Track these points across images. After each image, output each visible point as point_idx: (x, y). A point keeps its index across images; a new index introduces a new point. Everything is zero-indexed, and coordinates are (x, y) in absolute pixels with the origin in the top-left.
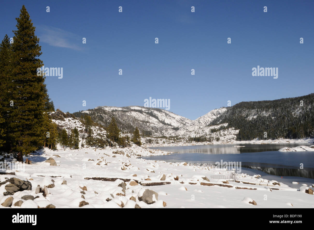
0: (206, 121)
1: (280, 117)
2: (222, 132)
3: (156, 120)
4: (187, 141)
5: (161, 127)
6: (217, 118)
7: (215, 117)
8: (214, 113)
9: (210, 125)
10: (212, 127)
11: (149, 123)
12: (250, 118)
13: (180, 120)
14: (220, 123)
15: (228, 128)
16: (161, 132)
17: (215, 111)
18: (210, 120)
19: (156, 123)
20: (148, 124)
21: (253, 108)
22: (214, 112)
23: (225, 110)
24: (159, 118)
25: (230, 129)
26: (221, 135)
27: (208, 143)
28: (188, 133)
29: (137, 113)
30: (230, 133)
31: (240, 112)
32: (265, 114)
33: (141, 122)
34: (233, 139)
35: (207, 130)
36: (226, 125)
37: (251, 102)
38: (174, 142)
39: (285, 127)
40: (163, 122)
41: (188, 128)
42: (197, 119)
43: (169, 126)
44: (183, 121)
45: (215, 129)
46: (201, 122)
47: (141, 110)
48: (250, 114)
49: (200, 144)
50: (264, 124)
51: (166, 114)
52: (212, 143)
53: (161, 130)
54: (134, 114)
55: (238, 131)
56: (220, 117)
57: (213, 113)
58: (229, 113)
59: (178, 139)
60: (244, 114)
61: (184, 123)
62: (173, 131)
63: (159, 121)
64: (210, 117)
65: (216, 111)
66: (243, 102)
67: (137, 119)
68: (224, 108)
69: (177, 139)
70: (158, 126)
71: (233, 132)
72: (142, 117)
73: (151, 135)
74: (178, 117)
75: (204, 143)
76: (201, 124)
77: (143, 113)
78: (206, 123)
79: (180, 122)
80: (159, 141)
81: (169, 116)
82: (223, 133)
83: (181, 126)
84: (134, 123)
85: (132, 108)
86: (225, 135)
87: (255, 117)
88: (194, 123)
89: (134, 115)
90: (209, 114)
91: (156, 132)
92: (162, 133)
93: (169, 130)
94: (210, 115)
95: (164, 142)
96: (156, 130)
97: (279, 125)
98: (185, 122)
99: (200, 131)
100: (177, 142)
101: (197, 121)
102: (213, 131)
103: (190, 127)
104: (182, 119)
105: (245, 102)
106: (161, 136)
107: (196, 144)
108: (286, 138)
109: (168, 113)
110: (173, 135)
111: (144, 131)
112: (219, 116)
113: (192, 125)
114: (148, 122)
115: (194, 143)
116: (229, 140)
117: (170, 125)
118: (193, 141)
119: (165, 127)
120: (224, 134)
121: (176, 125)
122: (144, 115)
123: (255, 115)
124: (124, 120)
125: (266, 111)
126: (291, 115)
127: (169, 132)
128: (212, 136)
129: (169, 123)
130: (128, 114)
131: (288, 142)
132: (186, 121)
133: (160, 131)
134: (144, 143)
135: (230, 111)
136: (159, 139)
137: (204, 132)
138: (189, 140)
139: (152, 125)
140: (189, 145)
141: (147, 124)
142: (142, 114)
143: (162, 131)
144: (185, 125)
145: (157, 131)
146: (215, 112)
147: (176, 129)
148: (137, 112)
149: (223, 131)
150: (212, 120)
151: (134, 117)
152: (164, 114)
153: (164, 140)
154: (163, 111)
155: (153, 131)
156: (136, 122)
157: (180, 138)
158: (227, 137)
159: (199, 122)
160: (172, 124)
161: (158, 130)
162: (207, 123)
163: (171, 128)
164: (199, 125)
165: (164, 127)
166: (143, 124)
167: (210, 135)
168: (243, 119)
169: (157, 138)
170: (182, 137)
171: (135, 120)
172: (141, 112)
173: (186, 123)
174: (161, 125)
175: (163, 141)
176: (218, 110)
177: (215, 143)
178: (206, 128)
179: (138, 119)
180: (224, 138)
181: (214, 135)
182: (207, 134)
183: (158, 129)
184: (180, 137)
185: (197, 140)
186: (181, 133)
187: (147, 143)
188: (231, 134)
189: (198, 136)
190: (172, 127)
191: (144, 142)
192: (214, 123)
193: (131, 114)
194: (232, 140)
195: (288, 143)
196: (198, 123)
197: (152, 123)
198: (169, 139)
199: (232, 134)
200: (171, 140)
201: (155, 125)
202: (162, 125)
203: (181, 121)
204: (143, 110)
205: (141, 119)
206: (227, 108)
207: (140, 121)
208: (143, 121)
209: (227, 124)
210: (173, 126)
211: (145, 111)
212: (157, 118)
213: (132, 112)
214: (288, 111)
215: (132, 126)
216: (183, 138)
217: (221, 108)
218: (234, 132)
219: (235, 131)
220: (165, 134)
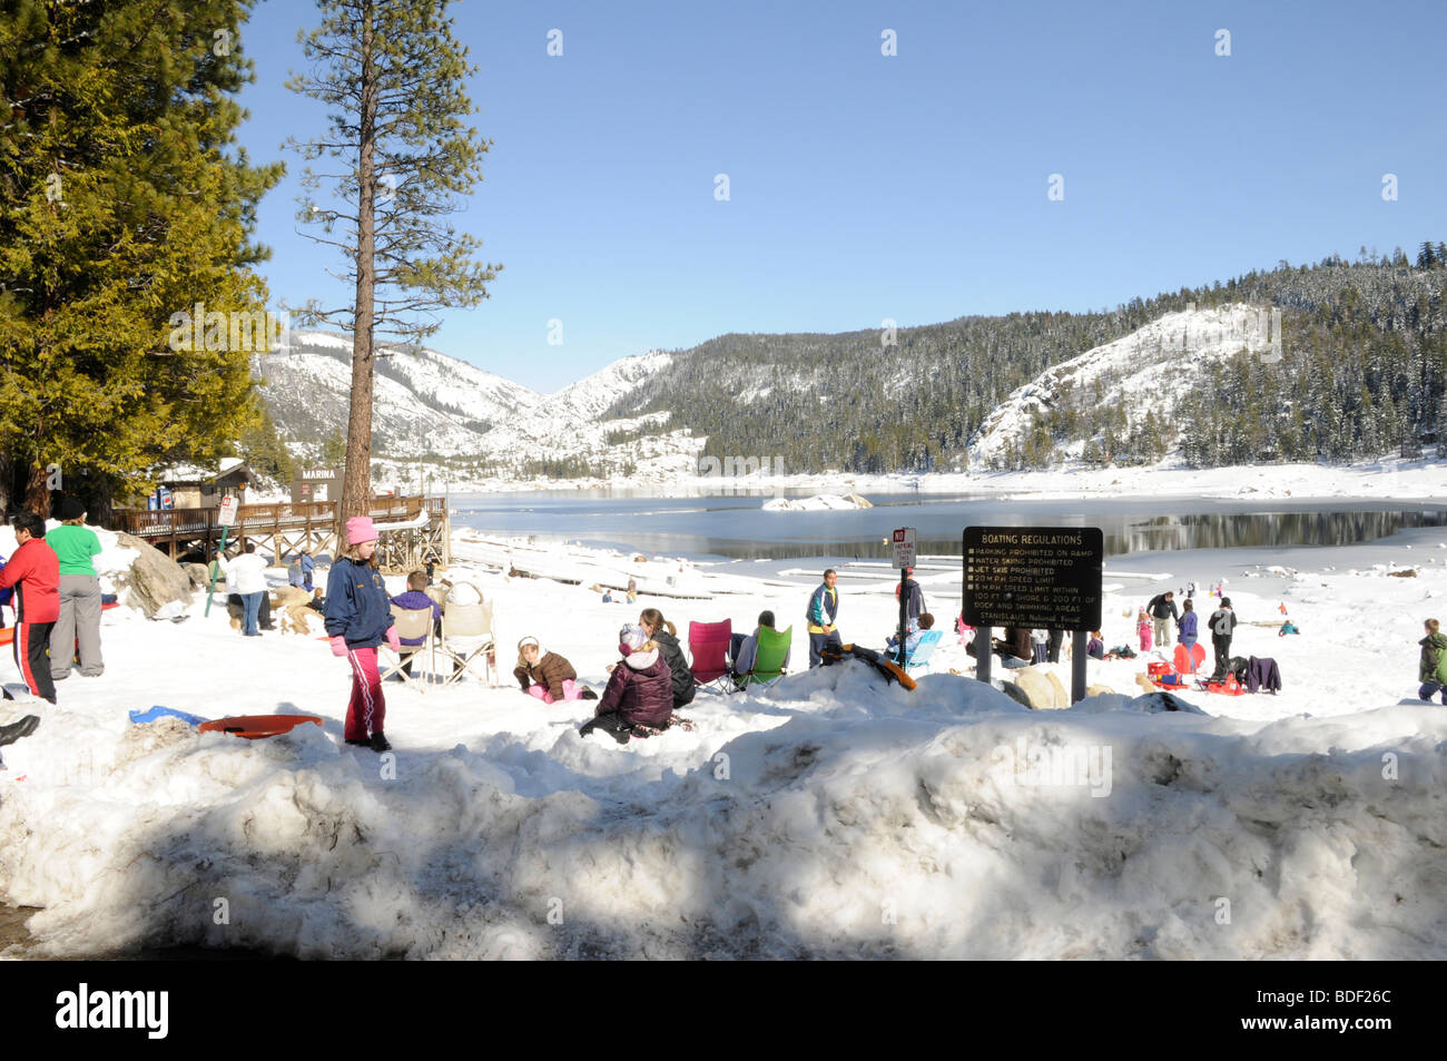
0: (594, 401)
1: (846, 396)
2: (646, 445)
3: (404, 391)
4: (517, 474)
5: (422, 419)
6: (637, 390)
7: (627, 388)
8: (624, 371)
9: (605, 418)
10: (614, 426)
12: (748, 396)
13: (495, 391)
14: (643, 412)
15: (668, 428)
16: (423, 439)
17: (629, 365)
18: (611, 397)
19: (402, 403)
21: (762, 361)
22: (625, 368)
23: (665, 360)
24: (415, 381)
25: (674, 433)
26: (641, 456)
27: (593, 480)
28: (523, 443)
29: (327, 359)
30: (676, 449)
31: (717, 373)
32: (799, 384)
34: (684, 468)
35: (595, 436)
36: (662, 417)
37: (761, 336)
38: (468, 475)
39: (851, 434)
40: (431, 401)
41: (523, 425)
42: (561, 392)
43: (454, 417)
44: (507, 396)
45: (622, 432)
46: (573, 401)
47: (344, 348)
48: (749, 383)
49: (564, 484)
50: (791, 418)
51: (443, 369)
52: (608, 482)
53: (423, 428)
54: (313, 364)
55: (702, 442)
56: (648, 386)
57: (621, 371)
58: (678, 373)
59: (483, 466)
60: (728, 382)
61: (513, 407)
62: (468, 433)
63: (415, 393)
64: (608, 386)
65: (632, 362)
66: (731, 336)
67: (327, 387)
68: (661, 353)
69: (480, 465)
70: (410, 413)
71: (686, 446)
72: (346, 377)
73: (384, 448)
74: (490, 382)
75: (577, 481)
76: (574, 411)
78: (592, 406)
79: (497, 400)
80: (414, 474)
81: (455, 375)
82: (649, 446)
83: (499, 416)
84: (315, 401)
85: (307, 340)
86: (657, 455)
87: (765, 393)
88: (547, 408)
89: (316, 370)
90: (608, 374)
91: (402, 438)
92: (427, 443)
93: (454, 432)
94: (611, 377)
95: (431, 478)
96: (404, 429)
97: (836, 425)
98: (514, 402)
99: (569, 437)
100: (480, 477)
101: (561, 400)
102: (615, 438)
103: (532, 421)
104: (505, 390)
105: (739, 337)
106: (420, 451)
107: (551, 487)
108: (847, 469)
109: (448, 362)
110: (469, 450)
112: (641, 382)
113: (542, 413)
115: (543, 481)
117: (458, 411)
118: (538, 476)
119: (437, 417)
120: (653, 450)
121: (480, 411)
123: (765, 385)
124: (273, 389)
125: (804, 373)
126: (880, 391)
127: (452, 440)
128: (608, 457)
129: (453, 404)
130: (292, 365)
132: (518, 398)
133: (418, 434)
135: (683, 368)
136: (412, 465)
137: (584, 441)
138: (526, 471)
139: (386, 411)
140: (523, 487)
142: (345, 366)
143: (428, 436)
144: (514, 411)
145: (407, 433)
146: (629, 371)
147: (482, 427)
148: (327, 355)
149: (652, 440)
150: (617, 397)
151: (315, 375)
152: (435, 367)
153: (432, 468)
154: (431, 355)
155: (390, 432)
156: (323, 398)
157: (494, 464)
158: (665, 462)
159: (569, 405)
160: (465, 410)
161: (409, 428)
162: (596, 407)
163: (462, 421)
164: (566, 414)
165: (435, 417)
167: (604, 453)
168: (725, 398)
169: (404, 460)
170: (499, 459)
171: (318, 387)
172: (341, 356)
173: (519, 406)
174: (422, 410)
175: (427, 473)
176: (639, 359)
177: (618, 482)
178: (589, 427)
180: (653, 465)
181: (618, 454)
182: (594, 450)
183: (408, 424)
184: (492, 457)
185: (557, 470)
186: (496, 442)
188: (678, 453)
189: (558, 456)
190: (467, 420)
192: (620, 410)
193: (303, 365)
194: (678, 473)
196: (565, 407)
197: (386, 403)
198: (451, 466)
199: (683, 451)
200: (460, 467)
201: (399, 411)
202: (425, 412)
203: (503, 398)
205: (345, 387)
206: (672, 354)
209: (668, 414)
210: (468, 416)
212: (406, 382)
213: (305, 355)
214: (871, 380)
215: (304, 414)
216: (504, 464)
217: (651, 355)
218: (689, 443)
219: (691, 439)
220: (438, 448)
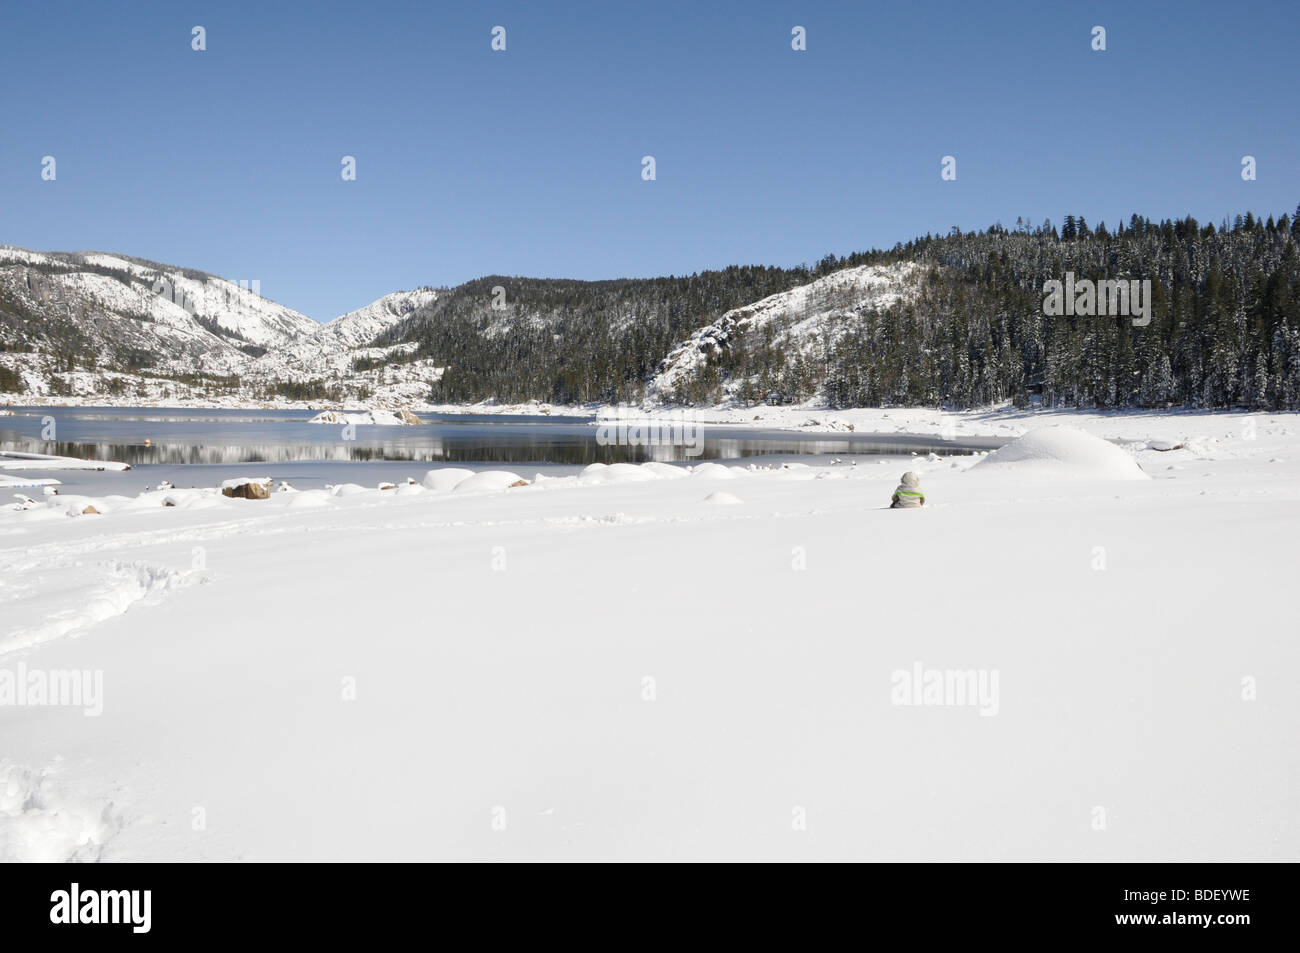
0: (362, 332)
1: (575, 334)
2: (389, 372)
3: (183, 313)
5: (199, 342)
6: (401, 323)
7: (393, 320)
8: (392, 306)
9: (366, 347)
10: (362, 353)
11: (153, 320)
12: (493, 332)
13: (277, 319)
14: (398, 343)
15: (412, 358)
16: (196, 360)
17: (397, 299)
18: (378, 328)
19: (180, 325)
20: (146, 325)
22: (393, 303)
23: (429, 297)
25: (418, 363)
26: (382, 382)
27: (327, 403)
29: (107, 279)
30: (417, 377)
31: (469, 309)
32: (537, 322)
33: (118, 317)
34: (420, 395)
35: (343, 363)
36: (410, 348)
38: (204, 393)
40: (211, 326)
41: (294, 351)
42: (333, 322)
43: (231, 340)
44: (288, 324)
45: (370, 360)
46: (345, 331)
47: (130, 271)
49: (300, 405)
52: (341, 404)
53: (196, 350)
54: (91, 283)
55: (440, 372)
56: (411, 320)
57: (390, 305)
59: (227, 386)
60: (476, 318)
61: (293, 334)
62: (242, 356)
64: (375, 319)
65: (401, 297)
67: (102, 305)
68: (427, 290)
69: (224, 384)
70: (185, 335)
71: (427, 375)
72: (123, 297)
73: (152, 366)
74: (273, 310)
75: (311, 403)
76: (343, 340)
77: (133, 283)
78: (361, 336)
79: (278, 327)
82: (392, 373)
83: (277, 341)
84: (86, 318)
85: (92, 260)
86: (397, 382)
87: (506, 330)
88: (318, 336)
89: (94, 289)
90: (377, 306)
91: (175, 358)
92: (200, 364)
93: (229, 354)
94: (380, 310)
96: (178, 349)
98: (295, 330)
99: (320, 363)
101: (332, 329)
102: (362, 365)
103: (303, 347)
104: (286, 318)
105: (499, 279)
106: (191, 371)
107: (286, 407)
111: (124, 349)
112: (407, 316)
113: (313, 340)
114: (146, 318)
115: (281, 402)
116: (405, 400)
117: (238, 336)
118: (277, 396)
119: (213, 340)
120: (394, 378)
121: (258, 335)
122: (134, 289)
123: (508, 323)
124: (41, 304)
125: (544, 312)
127: (226, 362)
128: (350, 382)
129: (233, 328)
131: (544, 411)
132: (298, 326)
133: (192, 355)
134: (89, 393)
137: (333, 366)
138: (268, 391)
139: (162, 331)
141: (141, 326)
142: (123, 286)
143: (202, 357)
144: (293, 338)
145: (181, 353)
146: (396, 304)
147: (257, 351)
148: (108, 275)
149: (396, 368)
150: (384, 328)
151: (92, 293)
155: (164, 352)
156: (96, 316)
157: (241, 384)
158: (403, 388)
159: (339, 333)
160: (245, 334)
161: (184, 348)
162: (365, 338)
163: (238, 345)
164: (336, 342)
165: (211, 340)
166: (124, 324)
167: (349, 377)
168: (470, 333)
170: (250, 379)
171: (93, 305)
172: (124, 277)
173: (299, 334)
174: (199, 332)
176: (407, 295)
178: (340, 353)
179: (107, 303)
180: (392, 391)
181: (360, 380)
182: (340, 374)
183: (183, 345)
185: (294, 391)
186: (266, 365)
187: (100, 391)
188: (418, 380)
189: (305, 378)
190: (244, 344)
191: (91, 390)
193: (81, 283)
194: (413, 399)
195: (544, 414)
196: (335, 336)
197: (162, 324)
199: (423, 379)
201: (175, 332)
202: (202, 335)
203: (284, 327)
204: (138, 270)
205: (122, 307)
206: (438, 291)
207: (114, 311)
208: (127, 315)
209: (416, 345)
210: (247, 340)
211: (143, 277)
213: (84, 274)
215: (74, 330)
217: (418, 291)
218: (430, 372)
219: (433, 369)
220: (210, 368)
